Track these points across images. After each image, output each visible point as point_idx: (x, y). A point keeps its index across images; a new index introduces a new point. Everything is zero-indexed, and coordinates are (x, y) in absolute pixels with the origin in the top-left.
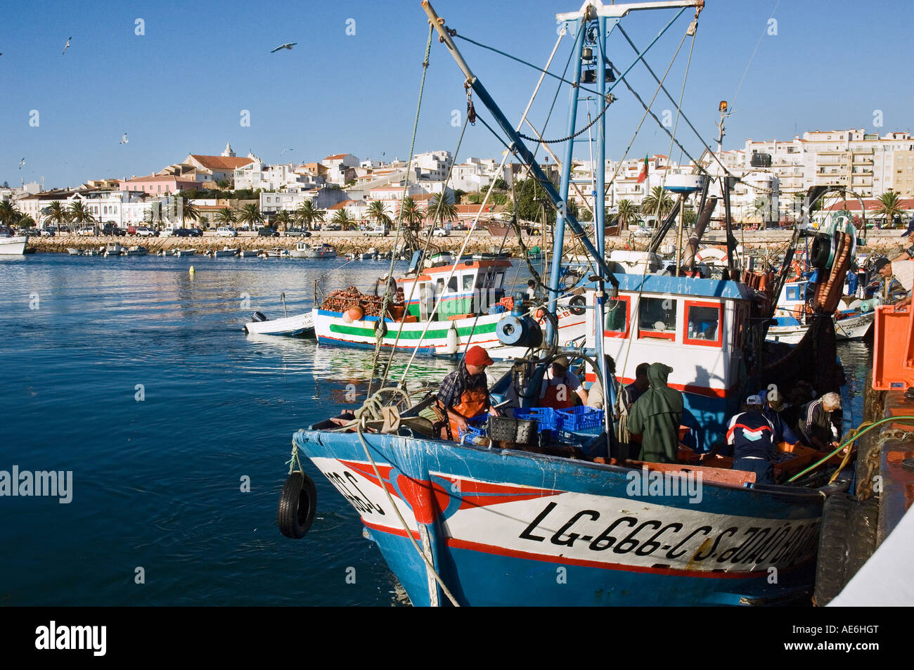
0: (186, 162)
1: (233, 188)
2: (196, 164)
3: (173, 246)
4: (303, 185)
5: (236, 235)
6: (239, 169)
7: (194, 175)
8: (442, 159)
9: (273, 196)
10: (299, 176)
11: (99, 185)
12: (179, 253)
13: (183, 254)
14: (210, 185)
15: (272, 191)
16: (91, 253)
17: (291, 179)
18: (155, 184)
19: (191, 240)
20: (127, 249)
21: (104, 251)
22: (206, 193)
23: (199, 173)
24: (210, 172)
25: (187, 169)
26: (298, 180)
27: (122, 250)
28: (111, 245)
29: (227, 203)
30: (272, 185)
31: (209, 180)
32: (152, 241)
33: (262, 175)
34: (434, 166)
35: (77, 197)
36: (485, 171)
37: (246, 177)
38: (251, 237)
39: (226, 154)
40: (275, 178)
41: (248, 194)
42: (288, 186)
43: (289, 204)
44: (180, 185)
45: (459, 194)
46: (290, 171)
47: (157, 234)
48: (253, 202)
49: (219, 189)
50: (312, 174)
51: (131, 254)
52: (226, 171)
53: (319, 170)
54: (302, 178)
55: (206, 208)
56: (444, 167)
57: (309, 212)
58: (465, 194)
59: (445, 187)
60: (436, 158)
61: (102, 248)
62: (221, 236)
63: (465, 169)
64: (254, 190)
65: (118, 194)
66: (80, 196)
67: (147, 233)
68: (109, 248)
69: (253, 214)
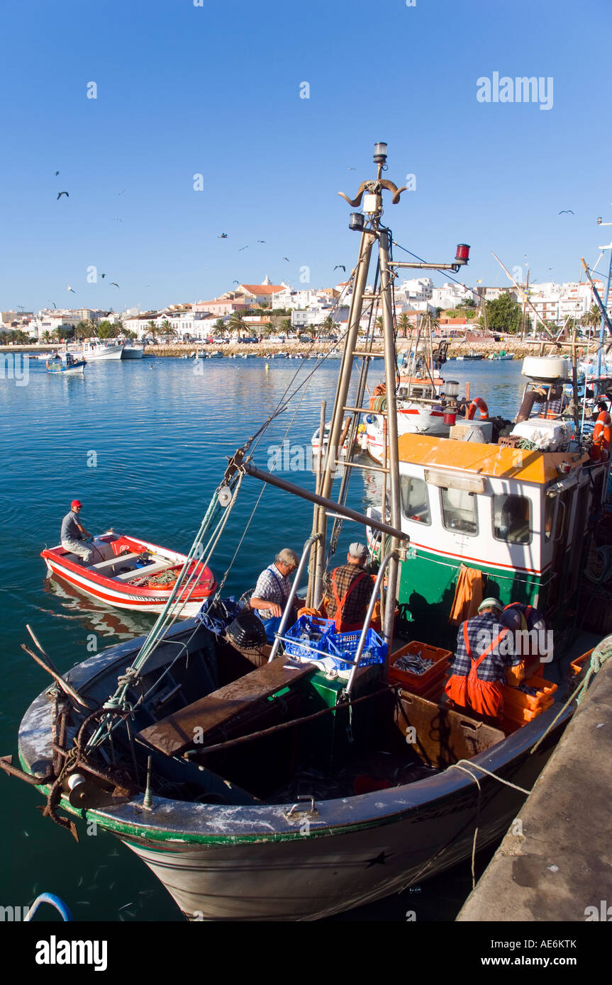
0: (238, 290)
1: (271, 308)
2: (244, 291)
3: (240, 351)
4: (322, 305)
5: (284, 342)
6: (276, 294)
7: (243, 299)
8: (426, 284)
9: (301, 314)
10: (319, 299)
11: (178, 308)
12: (246, 356)
13: (248, 357)
14: (256, 306)
15: (300, 310)
16: (186, 357)
17: (314, 301)
18: (217, 307)
19: (252, 346)
20: (210, 353)
21: (195, 355)
22: (253, 312)
23: (247, 297)
24: (255, 297)
25: (239, 295)
26: (319, 301)
27: (207, 354)
28: (199, 350)
29: (268, 319)
30: (299, 305)
31: (254, 302)
32: (225, 347)
33: (293, 298)
34: (419, 289)
35: (164, 317)
36: (458, 293)
37: (280, 299)
38: (293, 342)
39: (265, 283)
40: (302, 300)
41: (282, 312)
42: (312, 306)
43: (313, 319)
44: (234, 307)
45: (439, 311)
46: (313, 295)
47: (228, 342)
48: (287, 318)
49: (261, 308)
50: (328, 296)
51: (213, 357)
52: (265, 296)
53: (334, 294)
54: (322, 300)
55: (254, 324)
56: (426, 290)
57: (329, 324)
58: (443, 310)
59: (428, 305)
60: (421, 284)
61: (193, 353)
62: (273, 342)
63: (442, 292)
64: (287, 309)
65: (192, 314)
66: (166, 316)
67: (221, 341)
68: (198, 354)
69: (288, 327)
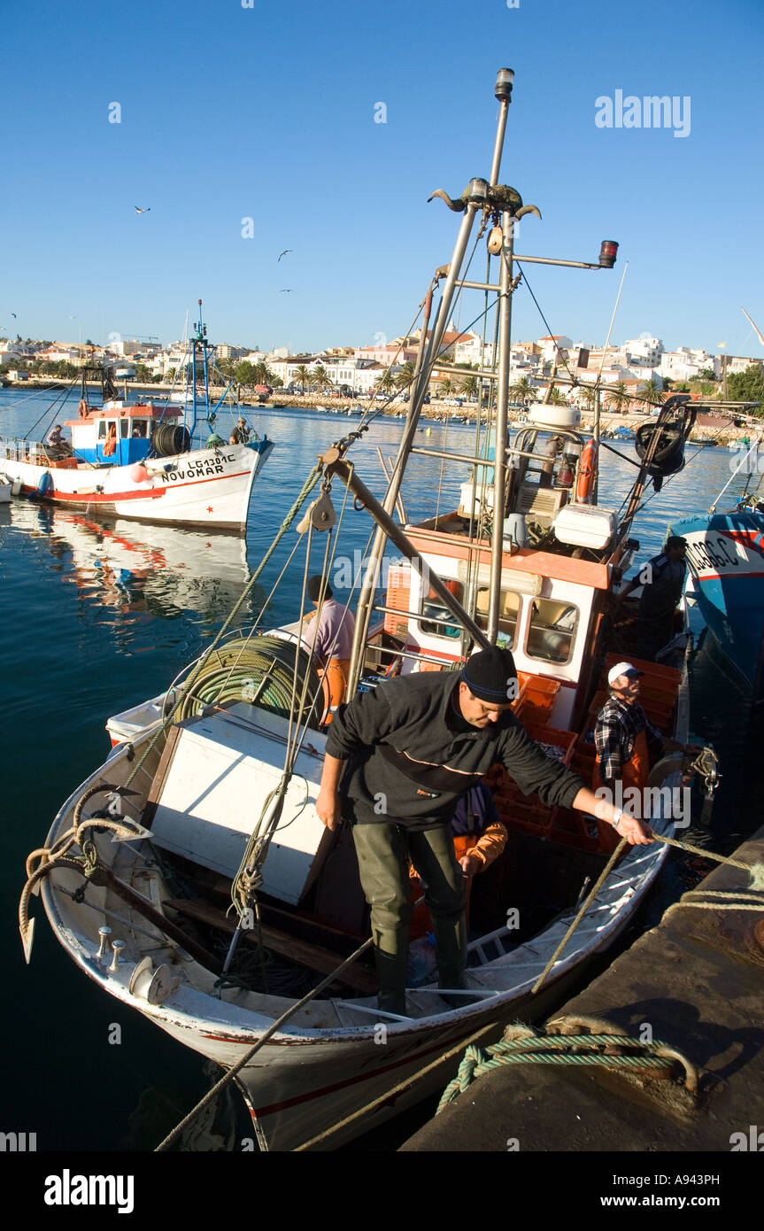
0: (413, 335)
1: (454, 361)
5: (460, 405)
8: (654, 346)
10: (515, 354)
11: (337, 352)
18: (385, 354)
26: (513, 357)
35: (319, 363)
36: (695, 360)
37: (466, 352)
38: (473, 408)
41: (467, 366)
44: (407, 356)
45: (667, 382)
50: (527, 352)
52: (448, 346)
53: (534, 349)
56: (654, 354)
57: (524, 387)
58: (673, 382)
59: (655, 374)
60: (647, 345)
61: (345, 408)
62: (449, 404)
63: (675, 358)
64: (473, 365)
65: (353, 361)
66: (321, 361)
67: (384, 397)
68: (351, 409)
69: (472, 387)
